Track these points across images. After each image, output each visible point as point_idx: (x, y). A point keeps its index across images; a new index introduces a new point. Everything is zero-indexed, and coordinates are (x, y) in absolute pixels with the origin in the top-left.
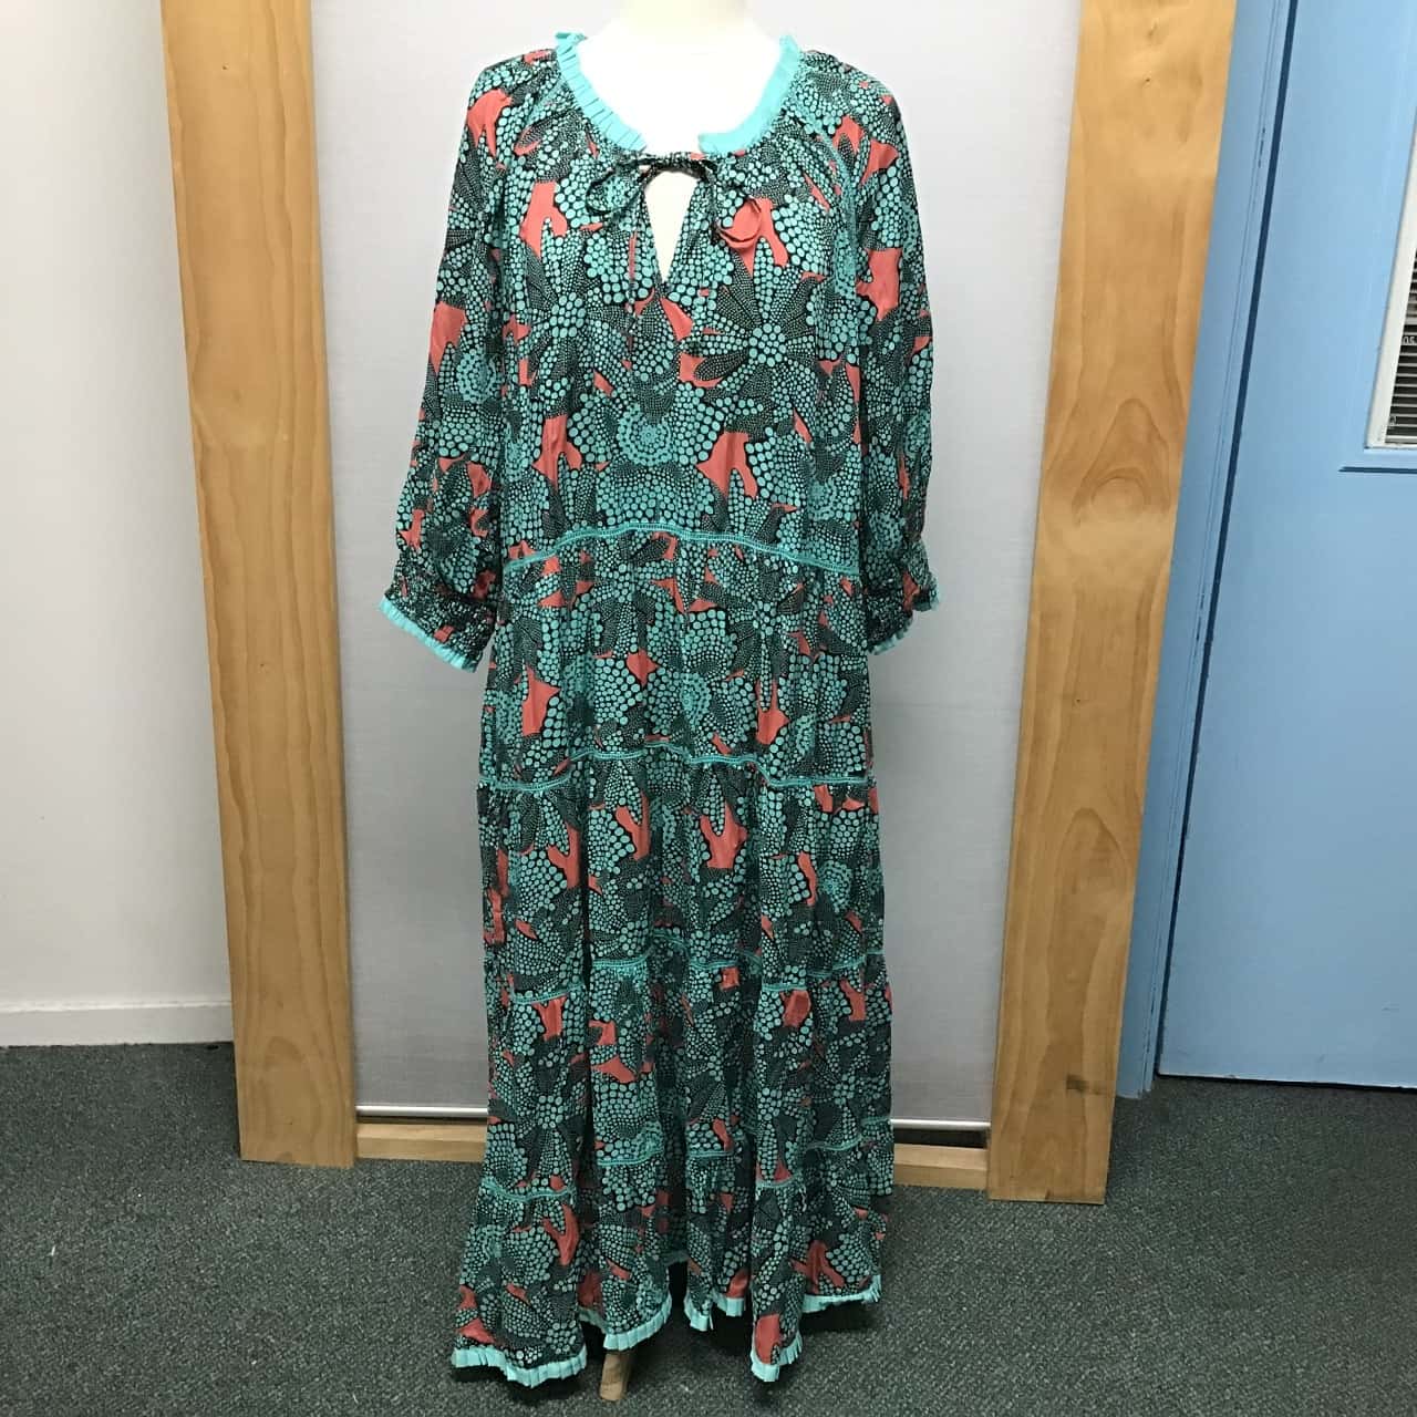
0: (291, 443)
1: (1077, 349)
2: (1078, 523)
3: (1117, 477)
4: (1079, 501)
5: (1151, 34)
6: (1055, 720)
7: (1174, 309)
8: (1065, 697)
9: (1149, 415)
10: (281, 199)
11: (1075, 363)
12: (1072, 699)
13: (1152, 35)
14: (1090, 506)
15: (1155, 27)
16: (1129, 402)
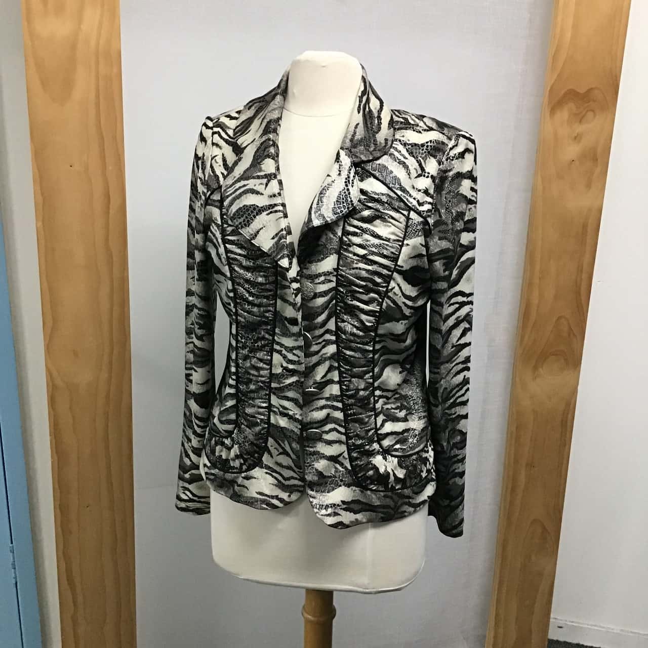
0: (110, 377)
1: (536, 293)
2: (535, 378)
3: (553, 355)
4: (535, 368)
5: (575, 138)
6: (522, 478)
7: (582, 271)
8: (527, 465)
9: (569, 324)
10: (107, 240)
11: (535, 301)
12: (530, 465)
13: (577, 138)
14: (541, 369)
15: (578, 134)
16: (560, 318)
